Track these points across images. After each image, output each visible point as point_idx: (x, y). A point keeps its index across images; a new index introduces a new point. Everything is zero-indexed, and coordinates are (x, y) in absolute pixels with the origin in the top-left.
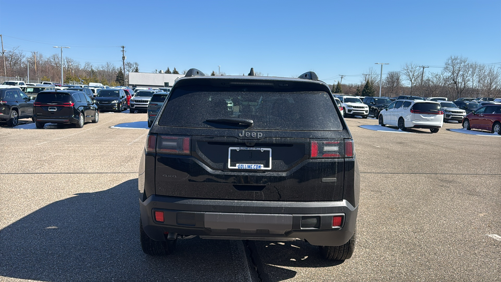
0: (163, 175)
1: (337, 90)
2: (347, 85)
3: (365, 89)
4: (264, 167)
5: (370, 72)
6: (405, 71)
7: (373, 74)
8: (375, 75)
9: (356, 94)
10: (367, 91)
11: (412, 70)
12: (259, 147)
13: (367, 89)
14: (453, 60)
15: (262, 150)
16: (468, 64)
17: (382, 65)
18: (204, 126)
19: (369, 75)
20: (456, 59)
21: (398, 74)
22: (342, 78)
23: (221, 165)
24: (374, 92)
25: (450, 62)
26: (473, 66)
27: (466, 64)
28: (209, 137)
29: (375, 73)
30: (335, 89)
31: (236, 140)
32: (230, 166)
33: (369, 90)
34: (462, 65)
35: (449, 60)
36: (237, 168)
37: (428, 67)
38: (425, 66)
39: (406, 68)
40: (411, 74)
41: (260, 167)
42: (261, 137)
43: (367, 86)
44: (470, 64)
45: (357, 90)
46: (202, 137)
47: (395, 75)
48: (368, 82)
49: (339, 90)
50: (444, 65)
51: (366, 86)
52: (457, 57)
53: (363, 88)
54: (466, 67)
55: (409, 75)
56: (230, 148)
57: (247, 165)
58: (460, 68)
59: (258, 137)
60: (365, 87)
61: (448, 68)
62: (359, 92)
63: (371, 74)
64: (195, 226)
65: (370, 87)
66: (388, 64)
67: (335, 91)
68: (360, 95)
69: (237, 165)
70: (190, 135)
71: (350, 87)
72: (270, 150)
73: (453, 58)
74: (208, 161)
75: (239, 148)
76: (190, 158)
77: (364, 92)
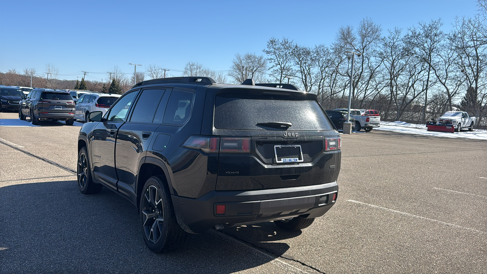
0: (226, 173)
1: (82, 86)
2: (91, 82)
3: (111, 87)
4: (299, 160)
5: (116, 70)
6: (149, 72)
7: (118, 73)
8: (121, 74)
9: (102, 91)
10: (114, 89)
11: (156, 72)
12: (293, 145)
13: (113, 87)
14: (191, 65)
15: (296, 146)
16: (203, 70)
17: (135, 66)
18: (258, 128)
19: (114, 73)
20: (193, 65)
21: (143, 74)
22: (85, 74)
23: (270, 161)
24: (121, 90)
25: (188, 67)
26: (206, 72)
27: (201, 69)
28: (264, 137)
29: (120, 72)
30: (79, 85)
31: (283, 139)
32: (278, 161)
33: (116, 88)
34: (198, 70)
35: (187, 65)
36: (282, 162)
37: (169, 70)
38: (166, 69)
39: (150, 70)
40: (154, 75)
41: (296, 160)
42: (298, 137)
43: (114, 84)
44: (204, 71)
45: (103, 87)
46: (259, 137)
47: (140, 75)
48: (114, 81)
49: (84, 87)
50: (184, 70)
51: (112, 83)
52: (194, 64)
53: (110, 86)
54: (201, 73)
55: (153, 76)
56: (275, 146)
57: (288, 159)
58: (196, 73)
59: (297, 137)
60: (111, 85)
61: (187, 73)
62: (106, 90)
63: (116, 72)
64: (253, 214)
65: (117, 86)
66: (141, 65)
67: (79, 87)
68: (106, 92)
69: (282, 159)
70: (250, 136)
71: (96, 84)
72: (300, 146)
73: (191, 64)
74: (262, 157)
75: (281, 146)
76: (251, 156)
77: (111, 90)
